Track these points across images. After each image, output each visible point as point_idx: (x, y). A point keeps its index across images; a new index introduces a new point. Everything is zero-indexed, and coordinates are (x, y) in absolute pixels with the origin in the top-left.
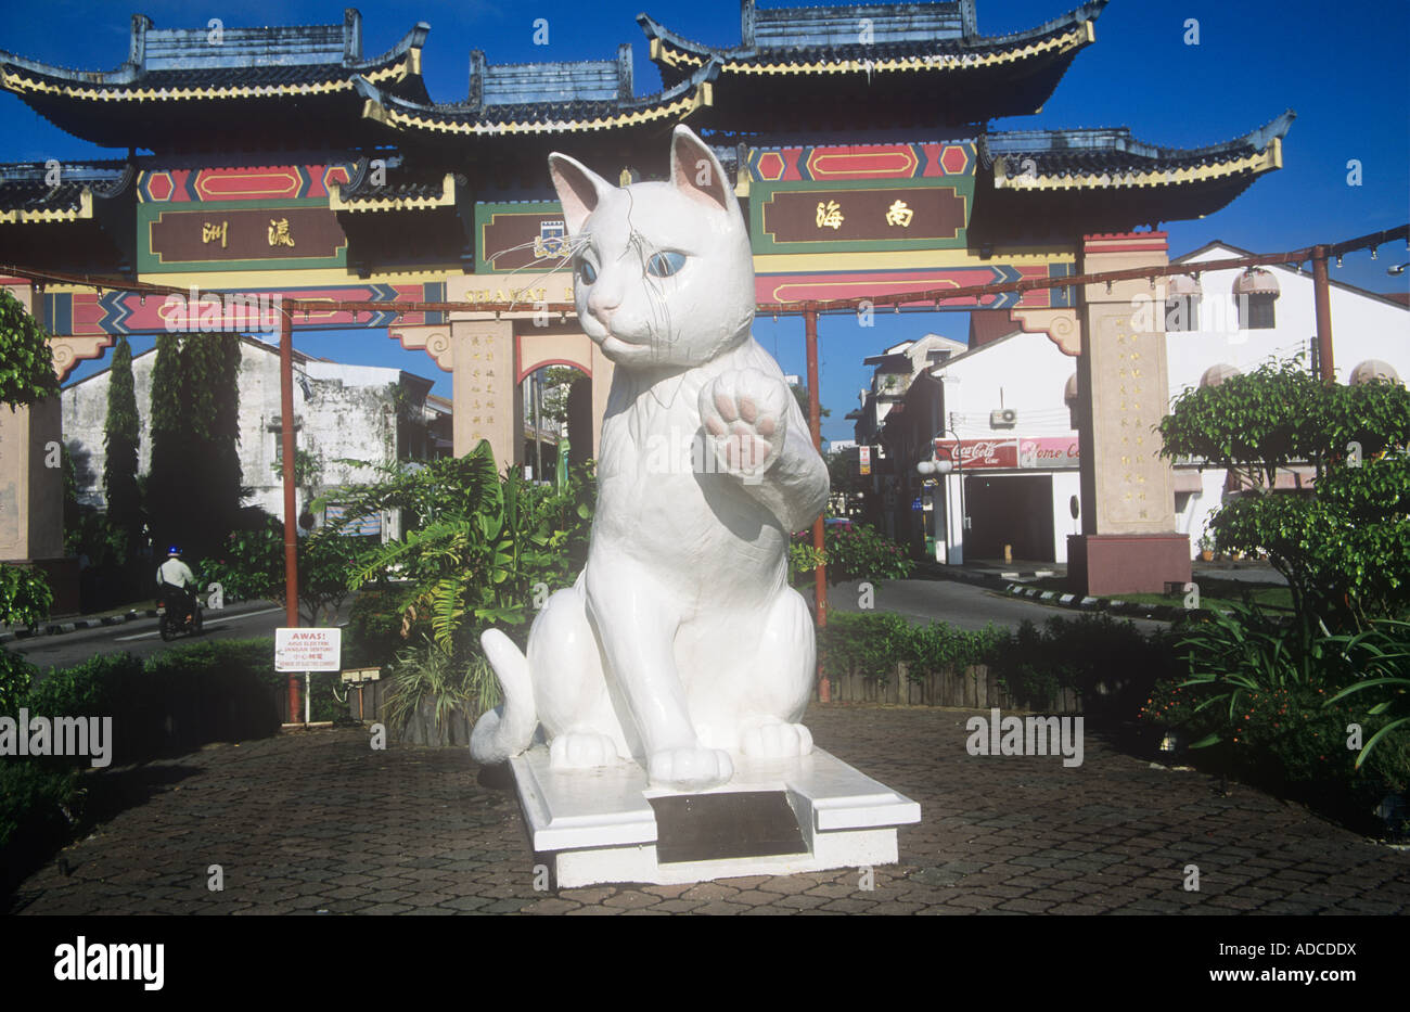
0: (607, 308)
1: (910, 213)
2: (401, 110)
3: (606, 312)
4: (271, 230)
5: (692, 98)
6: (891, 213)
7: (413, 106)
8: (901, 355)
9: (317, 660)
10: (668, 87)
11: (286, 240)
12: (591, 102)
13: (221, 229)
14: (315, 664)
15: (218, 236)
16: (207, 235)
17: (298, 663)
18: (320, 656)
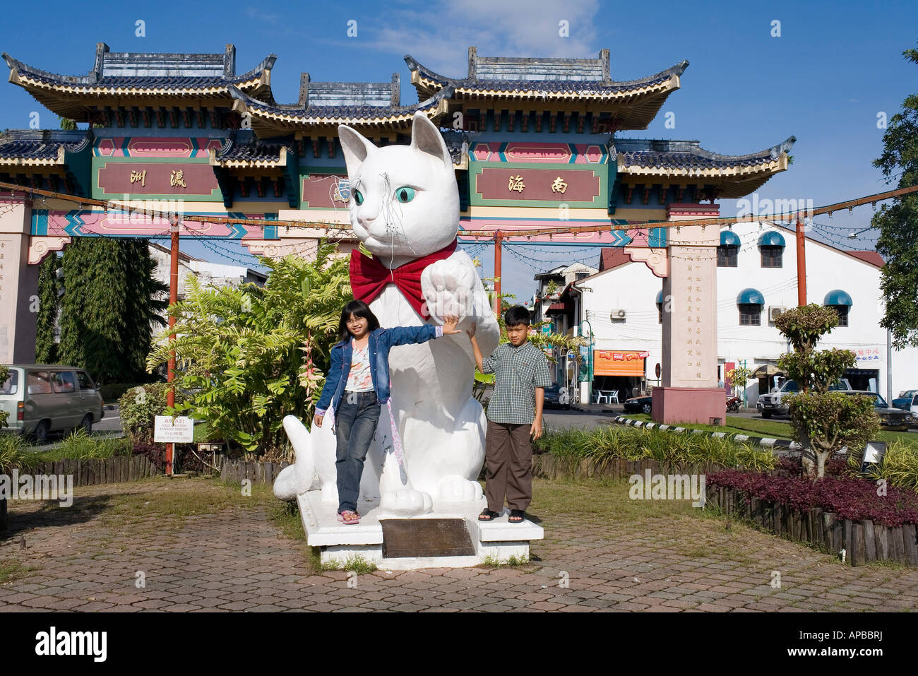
0: (369, 220)
1: (566, 185)
2: (257, 107)
3: (368, 222)
4: (172, 176)
5: (436, 108)
6: (554, 185)
7: (264, 104)
8: (559, 274)
9: (178, 436)
10: (421, 100)
11: (180, 183)
12: (373, 107)
13: (142, 175)
14: (178, 438)
15: (140, 179)
16: (133, 177)
17: (168, 438)
18: (181, 434)
